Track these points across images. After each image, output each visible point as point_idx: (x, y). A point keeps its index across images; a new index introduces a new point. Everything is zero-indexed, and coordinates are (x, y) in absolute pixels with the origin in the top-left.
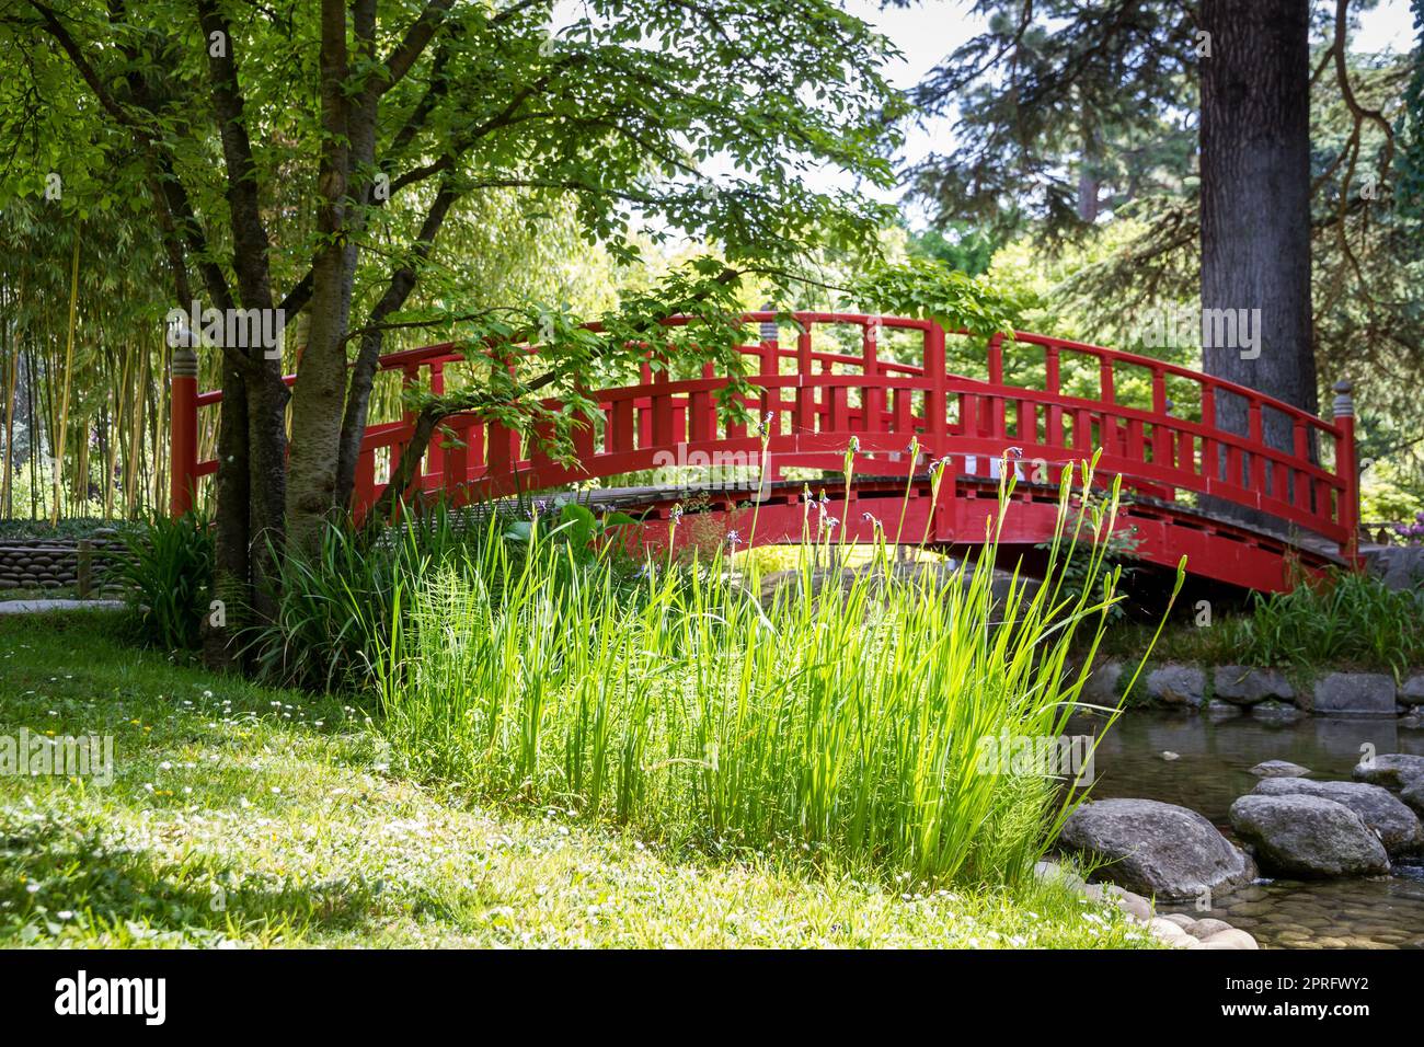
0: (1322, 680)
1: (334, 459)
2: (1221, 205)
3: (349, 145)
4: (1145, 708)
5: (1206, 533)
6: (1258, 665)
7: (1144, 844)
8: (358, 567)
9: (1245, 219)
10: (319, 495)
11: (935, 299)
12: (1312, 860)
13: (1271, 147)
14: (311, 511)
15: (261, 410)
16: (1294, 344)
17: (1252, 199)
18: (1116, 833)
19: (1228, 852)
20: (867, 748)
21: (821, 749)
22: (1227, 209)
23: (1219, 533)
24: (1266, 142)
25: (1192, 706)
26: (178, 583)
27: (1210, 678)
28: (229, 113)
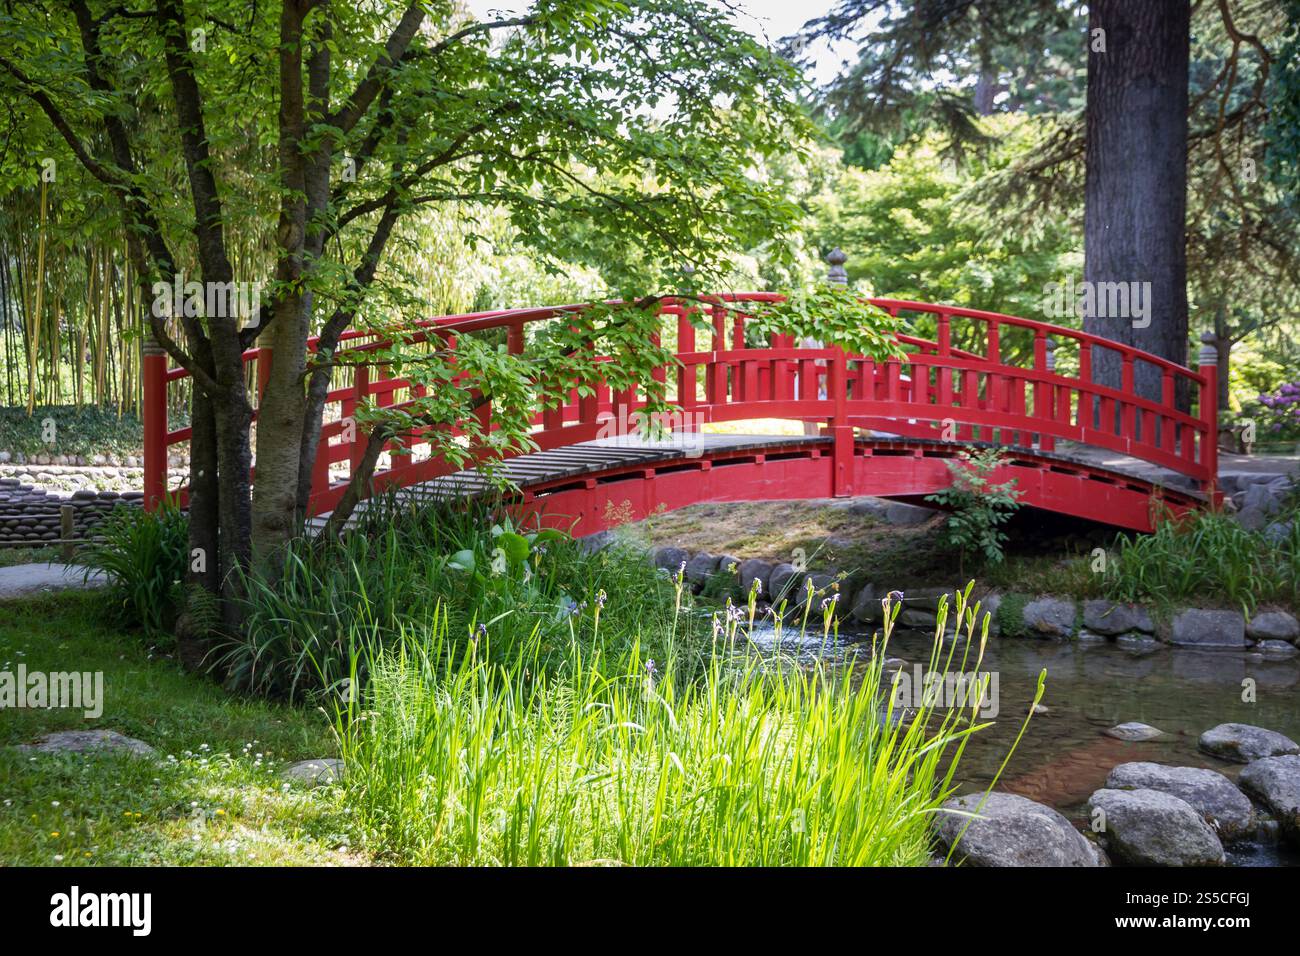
0: (1179, 615)
1: (294, 481)
2: (1105, 140)
3: (306, 201)
4: (1021, 637)
5: (1080, 477)
6: (1123, 600)
7: (1010, 850)
8: (317, 592)
9: (1127, 153)
10: (281, 514)
11: (835, 328)
12: (1158, 856)
13: (1153, 85)
14: (274, 529)
15: (228, 431)
16: (1168, 270)
17: (1134, 136)
18: (986, 838)
19: (1084, 850)
20: (765, 848)
21: (726, 848)
22: (1111, 144)
23: (1092, 477)
24: (1149, 82)
25: (1063, 635)
26: (154, 575)
27: (1080, 611)
28: (196, 156)
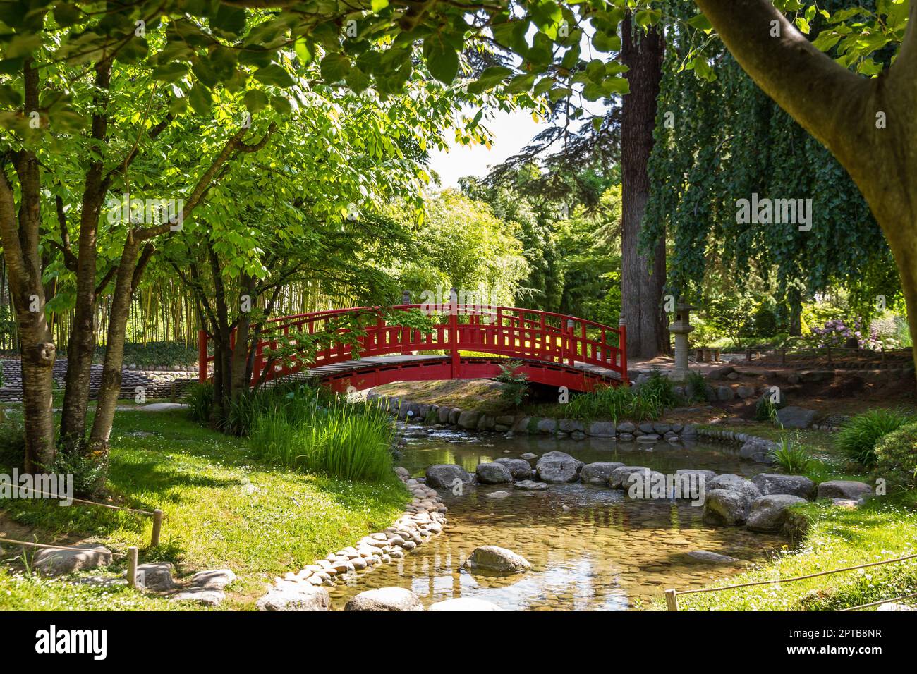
0: (593, 424)
4: (537, 434)
5: (562, 371)
6: (573, 419)
11: (413, 324)
12: (490, 479)
23: (567, 371)
25: (552, 433)
26: (203, 403)
27: (558, 424)
